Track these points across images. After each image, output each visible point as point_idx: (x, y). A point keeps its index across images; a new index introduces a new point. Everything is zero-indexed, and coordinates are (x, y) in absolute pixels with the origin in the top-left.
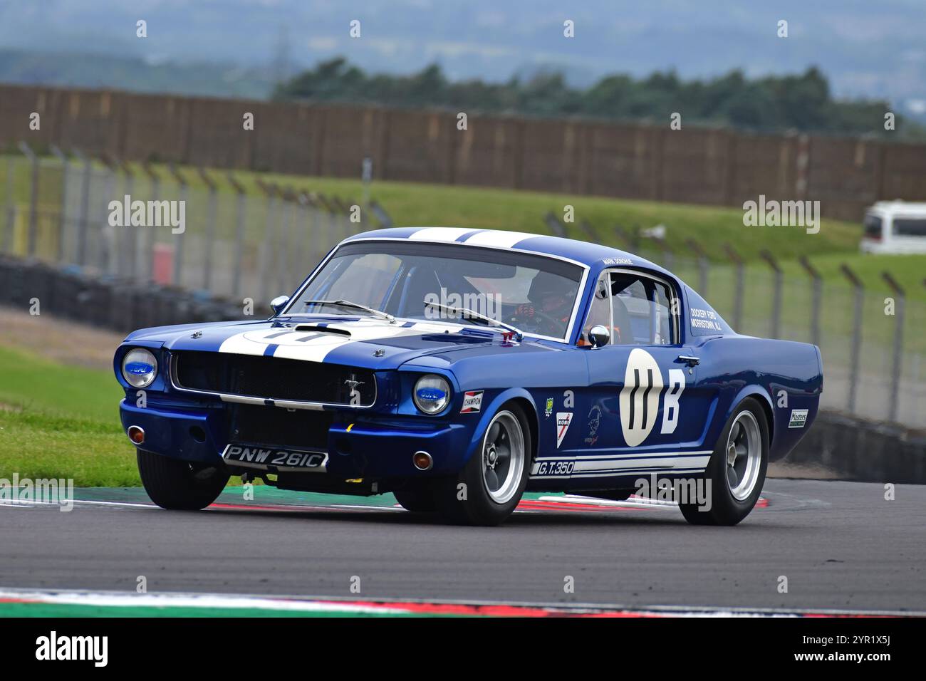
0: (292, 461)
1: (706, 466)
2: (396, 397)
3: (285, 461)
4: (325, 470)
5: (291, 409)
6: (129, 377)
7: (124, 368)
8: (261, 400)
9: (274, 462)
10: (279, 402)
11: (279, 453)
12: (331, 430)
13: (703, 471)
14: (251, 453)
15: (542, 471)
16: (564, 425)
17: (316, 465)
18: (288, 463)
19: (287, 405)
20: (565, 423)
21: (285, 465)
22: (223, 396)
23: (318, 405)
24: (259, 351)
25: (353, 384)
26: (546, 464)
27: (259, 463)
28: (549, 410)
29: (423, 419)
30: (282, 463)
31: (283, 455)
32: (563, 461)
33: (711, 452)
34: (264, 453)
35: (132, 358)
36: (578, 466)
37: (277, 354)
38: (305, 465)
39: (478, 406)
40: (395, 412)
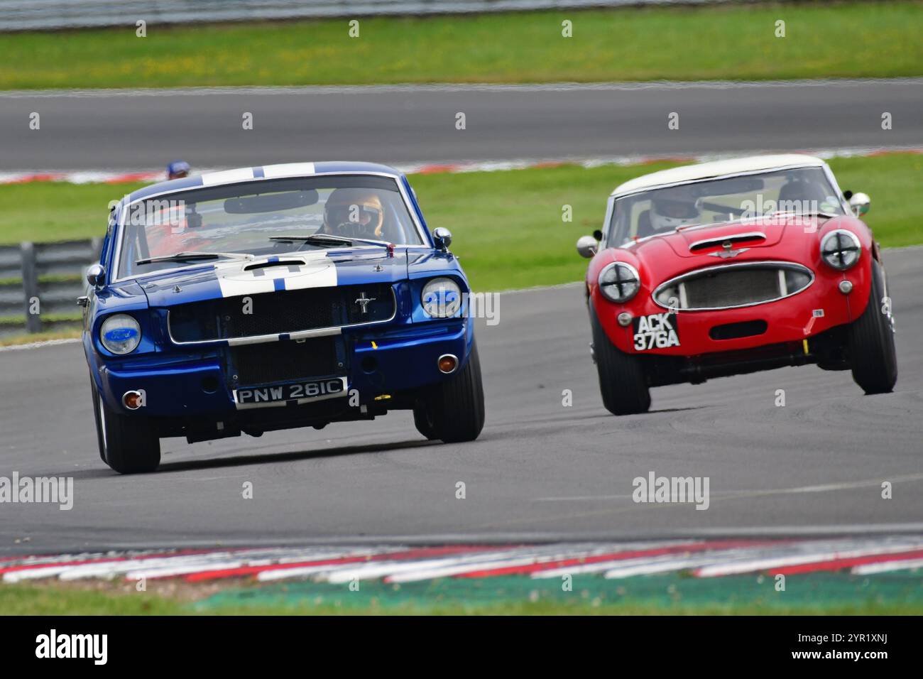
0: (311, 392)
2: (409, 305)
3: (303, 391)
5: (300, 340)
6: (109, 346)
7: (103, 338)
8: (274, 337)
9: (292, 396)
10: (296, 334)
11: (291, 387)
12: (357, 350)
14: (264, 393)
17: (338, 390)
18: (308, 394)
19: (302, 335)
21: (306, 396)
22: (230, 340)
23: (335, 329)
24: (270, 288)
25: (364, 302)
29: (437, 324)
30: (302, 395)
31: (297, 388)
34: (276, 391)
35: (111, 325)
37: (288, 287)
38: (327, 393)
40: (409, 321)
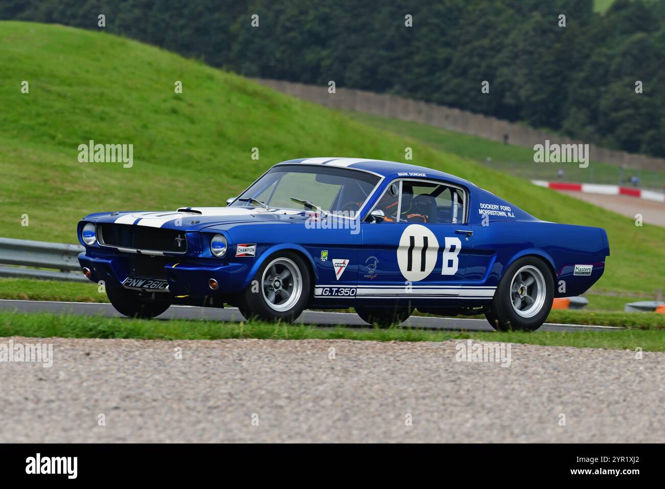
0: (153, 286)
1: (493, 295)
2: (201, 247)
4: (168, 291)
5: (152, 256)
7: (83, 234)
8: (135, 251)
9: (144, 286)
10: (143, 251)
11: (149, 282)
12: (165, 267)
13: (492, 298)
14: (136, 282)
15: (325, 293)
16: (341, 267)
18: (151, 287)
20: (342, 265)
21: (149, 288)
22: (119, 248)
23: (160, 253)
25: (179, 240)
26: (329, 289)
27: (137, 287)
28: (324, 257)
29: (215, 260)
32: (345, 288)
33: (496, 287)
34: (142, 282)
35: (86, 228)
36: (359, 291)
37: (139, 224)
38: (158, 288)
39: (253, 253)
40: (200, 256)
